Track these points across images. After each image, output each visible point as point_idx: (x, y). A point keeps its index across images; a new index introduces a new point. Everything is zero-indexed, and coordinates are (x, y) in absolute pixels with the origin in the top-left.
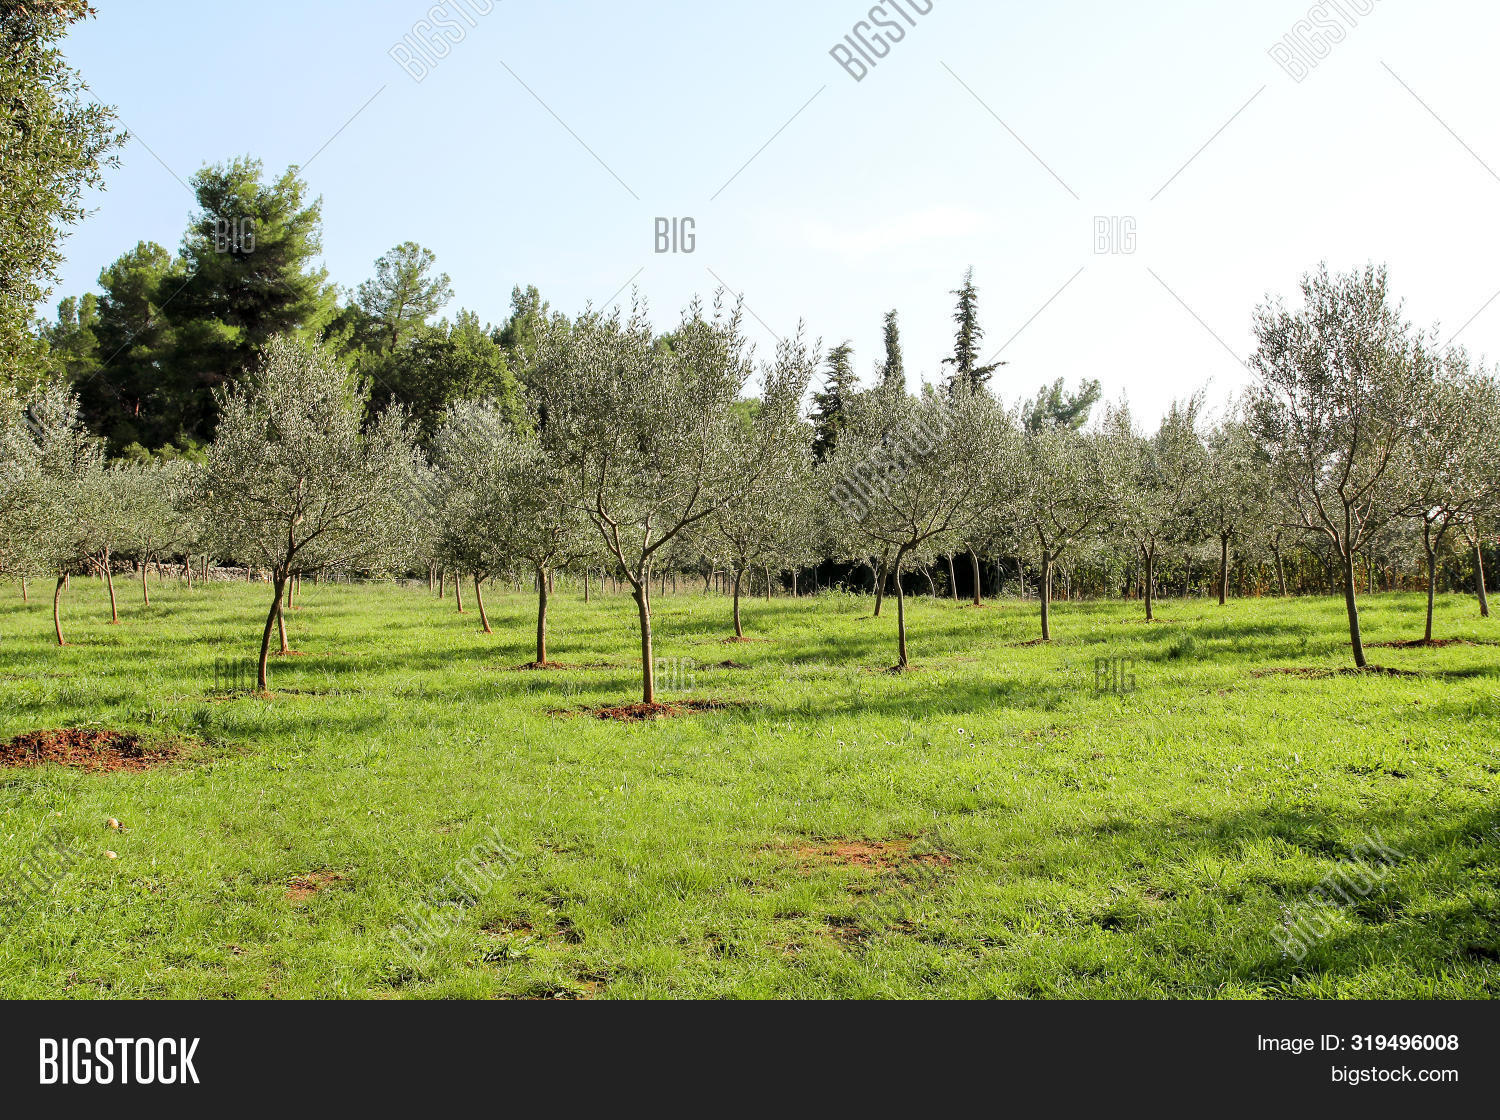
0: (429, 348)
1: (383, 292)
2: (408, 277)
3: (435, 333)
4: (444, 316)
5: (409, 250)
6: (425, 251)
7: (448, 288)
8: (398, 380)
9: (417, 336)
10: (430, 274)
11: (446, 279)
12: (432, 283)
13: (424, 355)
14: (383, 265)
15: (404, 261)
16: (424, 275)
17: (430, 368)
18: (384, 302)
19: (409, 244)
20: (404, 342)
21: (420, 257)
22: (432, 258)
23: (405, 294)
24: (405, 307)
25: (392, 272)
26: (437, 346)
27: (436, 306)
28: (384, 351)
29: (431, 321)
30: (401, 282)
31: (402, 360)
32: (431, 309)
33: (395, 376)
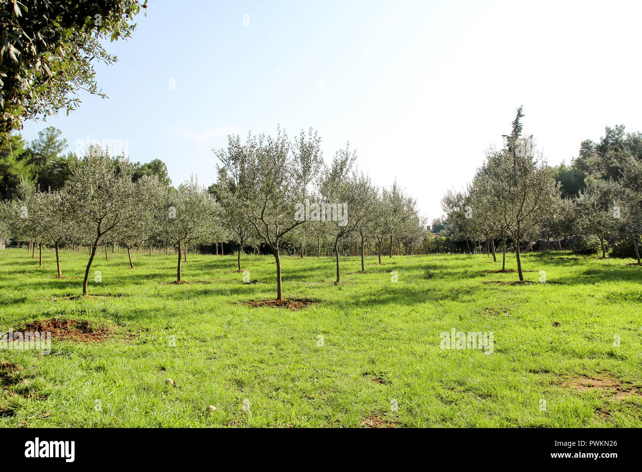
0: (59, 165)
1: (41, 144)
2: (51, 139)
3: (62, 159)
4: (64, 154)
5: (51, 129)
6: (58, 130)
7: (66, 144)
8: (47, 176)
9: (55, 160)
10: (59, 139)
11: (65, 141)
12: (60, 141)
13: (58, 167)
14: (41, 134)
15: (50, 133)
16: (57, 139)
17: (60, 172)
18: (41, 148)
19: (52, 127)
20: (50, 162)
21: (56, 132)
22: (60, 133)
23: (50, 145)
24: (49, 150)
25: (45, 137)
26: (63, 164)
27: (61, 150)
28: (42, 165)
29: (59, 155)
30: (48, 141)
31: (49, 169)
32: (59, 151)
33: (46, 175)
